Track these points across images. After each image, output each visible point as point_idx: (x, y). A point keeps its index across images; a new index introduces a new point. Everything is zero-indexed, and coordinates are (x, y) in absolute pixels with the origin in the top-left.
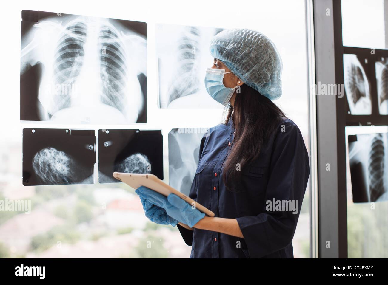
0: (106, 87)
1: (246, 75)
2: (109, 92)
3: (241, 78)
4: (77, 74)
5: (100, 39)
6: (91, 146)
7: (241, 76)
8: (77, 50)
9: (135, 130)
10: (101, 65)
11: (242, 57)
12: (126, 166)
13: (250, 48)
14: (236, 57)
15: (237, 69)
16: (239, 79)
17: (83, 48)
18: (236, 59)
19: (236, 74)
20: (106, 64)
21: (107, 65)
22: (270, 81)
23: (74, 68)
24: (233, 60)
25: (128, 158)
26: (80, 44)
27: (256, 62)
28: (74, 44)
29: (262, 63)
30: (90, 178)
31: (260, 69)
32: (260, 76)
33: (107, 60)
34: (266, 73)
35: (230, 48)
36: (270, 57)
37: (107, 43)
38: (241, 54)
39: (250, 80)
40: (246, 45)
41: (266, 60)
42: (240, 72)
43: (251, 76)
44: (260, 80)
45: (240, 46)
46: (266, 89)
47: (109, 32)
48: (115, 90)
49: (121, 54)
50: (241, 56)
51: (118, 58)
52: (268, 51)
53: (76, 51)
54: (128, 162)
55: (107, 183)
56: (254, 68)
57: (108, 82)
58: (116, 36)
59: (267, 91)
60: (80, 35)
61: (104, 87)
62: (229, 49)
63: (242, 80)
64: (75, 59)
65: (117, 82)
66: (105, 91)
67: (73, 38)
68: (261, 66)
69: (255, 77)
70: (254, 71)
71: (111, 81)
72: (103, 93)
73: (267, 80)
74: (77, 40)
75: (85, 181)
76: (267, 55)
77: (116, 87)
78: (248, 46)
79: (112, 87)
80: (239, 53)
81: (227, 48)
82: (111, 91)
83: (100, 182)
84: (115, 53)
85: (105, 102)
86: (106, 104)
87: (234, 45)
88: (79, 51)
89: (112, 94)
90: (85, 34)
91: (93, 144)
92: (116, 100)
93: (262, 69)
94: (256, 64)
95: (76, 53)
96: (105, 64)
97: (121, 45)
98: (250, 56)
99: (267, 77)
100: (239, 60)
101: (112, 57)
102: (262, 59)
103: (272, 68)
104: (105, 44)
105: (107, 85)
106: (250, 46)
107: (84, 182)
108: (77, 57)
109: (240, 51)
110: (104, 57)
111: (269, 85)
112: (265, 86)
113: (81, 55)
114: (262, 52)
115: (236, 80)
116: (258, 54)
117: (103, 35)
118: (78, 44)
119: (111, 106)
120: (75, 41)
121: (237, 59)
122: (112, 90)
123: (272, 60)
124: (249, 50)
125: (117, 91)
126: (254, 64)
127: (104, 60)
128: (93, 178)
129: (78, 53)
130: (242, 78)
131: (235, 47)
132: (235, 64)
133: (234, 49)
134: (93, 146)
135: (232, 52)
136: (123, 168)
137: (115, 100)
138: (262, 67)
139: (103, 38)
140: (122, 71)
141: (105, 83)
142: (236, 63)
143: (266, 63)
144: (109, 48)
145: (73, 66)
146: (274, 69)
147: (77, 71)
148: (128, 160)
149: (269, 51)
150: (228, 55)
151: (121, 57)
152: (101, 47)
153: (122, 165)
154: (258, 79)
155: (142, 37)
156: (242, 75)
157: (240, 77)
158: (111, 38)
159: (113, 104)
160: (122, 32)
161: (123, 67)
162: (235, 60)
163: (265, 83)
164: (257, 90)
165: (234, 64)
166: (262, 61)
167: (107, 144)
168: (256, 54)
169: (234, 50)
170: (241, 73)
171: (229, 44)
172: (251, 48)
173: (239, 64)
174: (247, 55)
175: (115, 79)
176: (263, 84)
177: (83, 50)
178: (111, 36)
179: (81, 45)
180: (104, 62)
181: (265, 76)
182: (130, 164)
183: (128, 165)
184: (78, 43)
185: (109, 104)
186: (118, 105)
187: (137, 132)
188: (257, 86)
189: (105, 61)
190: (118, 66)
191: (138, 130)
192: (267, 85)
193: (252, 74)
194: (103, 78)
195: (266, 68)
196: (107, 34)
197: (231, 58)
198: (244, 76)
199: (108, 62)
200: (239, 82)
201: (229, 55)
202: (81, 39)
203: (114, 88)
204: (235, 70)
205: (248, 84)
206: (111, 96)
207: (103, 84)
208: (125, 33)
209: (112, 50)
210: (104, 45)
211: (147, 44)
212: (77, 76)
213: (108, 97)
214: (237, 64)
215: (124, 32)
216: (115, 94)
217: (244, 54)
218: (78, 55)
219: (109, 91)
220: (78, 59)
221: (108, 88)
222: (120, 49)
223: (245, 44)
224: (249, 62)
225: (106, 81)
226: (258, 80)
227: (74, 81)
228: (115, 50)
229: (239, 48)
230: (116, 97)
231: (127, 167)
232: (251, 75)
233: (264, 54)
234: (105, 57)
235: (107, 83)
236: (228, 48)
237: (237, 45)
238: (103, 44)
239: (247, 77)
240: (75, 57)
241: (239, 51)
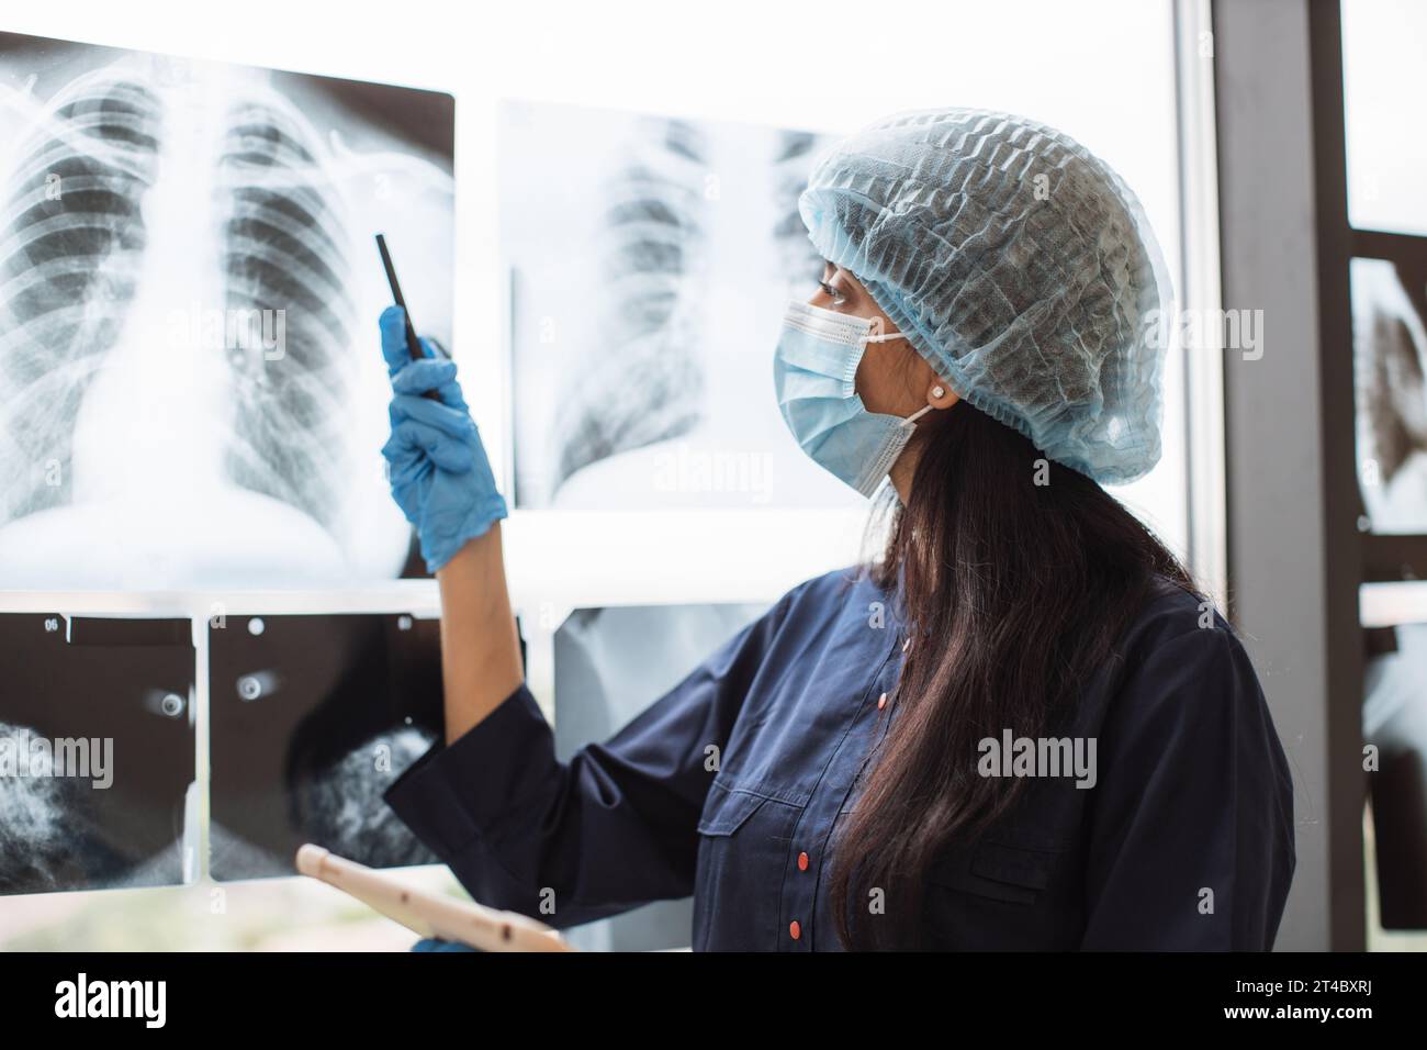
0: (250, 403)
1: (972, 362)
2: (264, 431)
3: (946, 372)
4: (105, 337)
5: (226, 169)
6: (175, 699)
7: (946, 363)
8: (111, 222)
9: (394, 618)
10: (231, 296)
11: (956, 265)
12: (344, 792)
13: (1003, 219)
14: (929, 265)
15: (929, 322)
16: (936, 374)
17: (137, 210)
18: (925, 271)
19: (926, 348)
20: (255, 293)
21: (261, 294)
22: (1100, 395)
23: (94, 309)
24: (912, 279)
25: (356, 755)
26: (127, 190)
27: (1028, 295)
28: (97, 188)
29: (1060, 303)
30: (168, 856)
31: (1046, 333)
32: (1042, 367)
33: (259, 274)
34: (1079, 356)
35: (900, 211)
36: (1106, 274)
37: (258, 190)
38: (955, 249)
39: (992, 387)
40: (984, 203)
41: (1080, 286)
42: (944, 342)
43: (997, 368)
44: (1043, 389)
45: (954, 207)
46: (1072, 435)
47: (274, 135)
48: (299, 421)
49: (328, 241)
50: (951, 257)
51: (312, 261)
52: (1096, 241)
53: (104, 226)
54: (356, 776)
55: (251, 877)
56: (1014, 327)
57: (263, 379)
58: (305, 156)
59: (1080, 447)
60: (127, 148)
61: (242, 406)
62: (894, 220)
63: (953, 380)
64: (96, 265)
65: (306, 382)
66: (245, 422)
67: (89, 158)
68: (1054, 316)
69: (1019, 374)
70: (1012, 340)
71: (274, 372)
72: (239, 433)
73: (1080, 392)
74: (108, 172)
75: (139, 871)
76: (1090, 261)
77: (299, 408)
78: (994, 209)
79: (283, 405)
80: (944, 241)
81: (887, 213)
82: (275, 425)
83: (218, 877)
84: (298, 235)
85: (244, 478)
86: (249, 487)
87: (922, 198)
88: (118, 225)
89: (282, 441)
90: (151, 143)
91: (184, 685)
92: (301, 469)
93: (1058, 333)
94: (1031, 303)
95: (106, 234)
96: (251, 289)
97: (328, 198)
98: (1001, 263)
99: (1084, 374)
100: (943, 280)
101: (283, 255)
102: (1062, 278)
103: (1111, 329)
104: (252, 194)
105: (255, 396)
106: (1006, 209)
107: (136, 880)
108: (108, 253)
109: (950, 234)
110: (242, 259)
111: (1089, 413)
112: (1067, 417)
113: (128, 244)
114: (1063, 245)
115: (922, 376)
116: (1040, 254)
117: (239, 150)
118: (114, 190)
119: (276, 496)
120: (100, 178)
121: (931, 272)
122: (282, 418)
123: (1115, 289)
124: (994, 229)
125: (307, 424)
126: (1016, 305)
127: (244, 270)
128: (179, 856)
129: (113, 235)
130: (952, 370)
131: (927, 212)
132: (921, 295)
133: (921, 219)
134: (185, 695)
135: (912, 233)
136: (333, 803)
137: (295, 468)
138: (1059, 320)
139: (241, 163)
140: (334, 326)
141: (247, 385)
142: (925, 292)
143: (1082, 301)
144: (272, 212)
145: (90, 297)
146: (1121, 336)
147: (105, 323)
148: (355, 764)
149: (1105, 243)
150: (889, 250)
151: (328, 258)
152: (229, 210)
153: (326, 789)
154: (1035, 384)
155: (431, 160)
156: (955, 354)
157: (941, 364)
158: (279, 164)
159: (283, 489)
160: (334, 135)
161: (336, 305)
162: (921, 279)
163: (1069, 403)
164: (1027, 433)
165: (915, 300)
166: (1061, 291)
167: (254, 687)
168: (1031, 251)
169: (919, 226)
170: (951, 344)
171: (898, 196)
172: (1010, 222)
173: (938, 300)
174: (984, 255)
175: (296, 365)
176: (1056, 410)
177: (139, 222)
178: (281, 153)
179: (132, 196)
180: (244, 280)
181: (1072, 372)
182: (366, 785)
183: (358, 786)
184: (115, 184)
185: (266, 491)
186: (310, 491)
187: (404, 624)
188: (1029, 415)
189: (251, 275)
190: (312, 304)
191: (407, 615)
192: (1080, 415)
193: (1006, 355)
194: (239, 359)
195: (1079, 331)
196: (259, 145)
197: (899, 264)
198: (960, 362)
199: (263, 282)
200: (938, 392)
201: (892, 247)
202: (131, 164)
203: (293, 411)
204: (920, 329)
205: (982, 401)
206: (277, 449)
207: (237, 391)
208: (349, 141)
209: (286, 224)
210: (244, 198)
211: (452, 198)
212: (107, 347)
213: (264, 456)
214: (927, 301)
215: (344, 134)
216: (295, 439)
217: (969, 250)
218: (116, 244)
219: (268, 424)
220: (111, 264)
221: (264, 410)
222: (323, 220)
223: (978, 199)
224: (991, 291)
225: (255, 376)
226: (1034, 389)
227: (90, 377)
228: (300, 226)
229: (947, 216)
230: (299, 455)
231: (353, 797)
232: (996, 360)
233: (1076, 253)
234: (252, 260)
235: (259, 385)
236: (890, 215)
237: (935, 202)
238: (239, 194)
239: (975, 370)
240: (100, 257)
241: (943, 232)
